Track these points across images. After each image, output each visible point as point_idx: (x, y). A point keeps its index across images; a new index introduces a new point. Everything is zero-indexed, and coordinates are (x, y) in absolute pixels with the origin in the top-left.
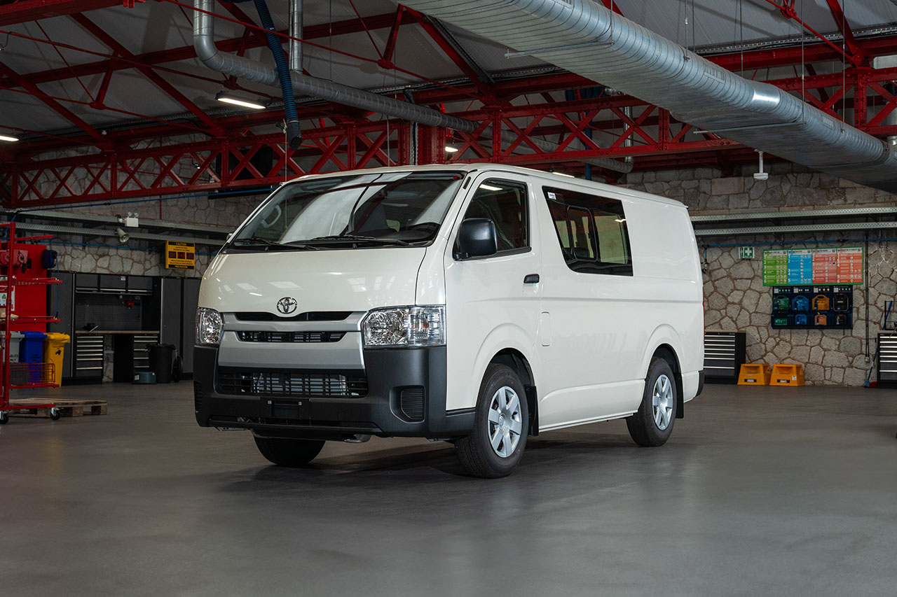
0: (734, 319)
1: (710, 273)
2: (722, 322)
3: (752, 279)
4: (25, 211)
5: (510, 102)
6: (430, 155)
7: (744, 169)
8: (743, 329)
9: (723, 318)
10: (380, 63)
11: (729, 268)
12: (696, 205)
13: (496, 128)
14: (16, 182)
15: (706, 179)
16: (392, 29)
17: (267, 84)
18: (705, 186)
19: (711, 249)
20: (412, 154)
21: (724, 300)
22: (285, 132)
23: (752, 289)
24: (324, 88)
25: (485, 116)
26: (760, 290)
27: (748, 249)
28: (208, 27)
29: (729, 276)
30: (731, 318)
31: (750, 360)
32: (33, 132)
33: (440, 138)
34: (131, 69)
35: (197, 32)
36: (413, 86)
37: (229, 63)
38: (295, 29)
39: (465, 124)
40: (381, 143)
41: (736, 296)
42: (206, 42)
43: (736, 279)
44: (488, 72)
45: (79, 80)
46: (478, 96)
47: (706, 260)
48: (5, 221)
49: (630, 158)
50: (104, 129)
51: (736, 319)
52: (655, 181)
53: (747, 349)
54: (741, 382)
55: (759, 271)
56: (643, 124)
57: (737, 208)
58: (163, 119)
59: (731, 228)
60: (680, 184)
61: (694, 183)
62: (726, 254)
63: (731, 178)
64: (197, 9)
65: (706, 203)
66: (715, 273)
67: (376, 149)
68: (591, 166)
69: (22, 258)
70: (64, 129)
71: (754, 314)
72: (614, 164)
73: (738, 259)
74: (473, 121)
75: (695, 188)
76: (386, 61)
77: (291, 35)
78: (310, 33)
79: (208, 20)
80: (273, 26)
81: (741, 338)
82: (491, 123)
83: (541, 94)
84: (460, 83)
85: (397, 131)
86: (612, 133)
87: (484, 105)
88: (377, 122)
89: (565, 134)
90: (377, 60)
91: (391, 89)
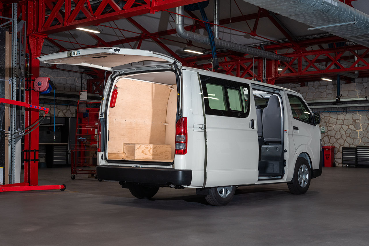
5: (306, 49)
6: (271, 72)
13: (300, 60)
16: (256, 20)
17: (205, 44)
20: (264, 71)
22: (212, 63)
24: (229, 45)
25: (295, 55)
28: (181, 21)
33: (275, 65)
34: (150, 39)
35: (177, 23)
36: (264, 43)
37: (190, 35)
38: (216, 21)
39: (286, 59)
40: (251, 67)
42: (181, 28)
44: (297, 37)
46: (292, 47)
49: (357, 72)
52: (368, 82)
56: (365, 57)
64: (177, 14)
67: (249, 70)
68: (340, 76)
72: (350, 75)
74: (290, 57)
76: (254, 33)
77: (214, 23)
78: (222, 22)
79: (181, 18)
80: (207, 19)
82: (297, 58)
83: (318, 45)
84: (284, 42)
85: (257, 62)
86: (349, 62)
87: (294, 51)
88: (249, 58)
89: (328, 62)
90: (250, 33)
91: (255, 45)
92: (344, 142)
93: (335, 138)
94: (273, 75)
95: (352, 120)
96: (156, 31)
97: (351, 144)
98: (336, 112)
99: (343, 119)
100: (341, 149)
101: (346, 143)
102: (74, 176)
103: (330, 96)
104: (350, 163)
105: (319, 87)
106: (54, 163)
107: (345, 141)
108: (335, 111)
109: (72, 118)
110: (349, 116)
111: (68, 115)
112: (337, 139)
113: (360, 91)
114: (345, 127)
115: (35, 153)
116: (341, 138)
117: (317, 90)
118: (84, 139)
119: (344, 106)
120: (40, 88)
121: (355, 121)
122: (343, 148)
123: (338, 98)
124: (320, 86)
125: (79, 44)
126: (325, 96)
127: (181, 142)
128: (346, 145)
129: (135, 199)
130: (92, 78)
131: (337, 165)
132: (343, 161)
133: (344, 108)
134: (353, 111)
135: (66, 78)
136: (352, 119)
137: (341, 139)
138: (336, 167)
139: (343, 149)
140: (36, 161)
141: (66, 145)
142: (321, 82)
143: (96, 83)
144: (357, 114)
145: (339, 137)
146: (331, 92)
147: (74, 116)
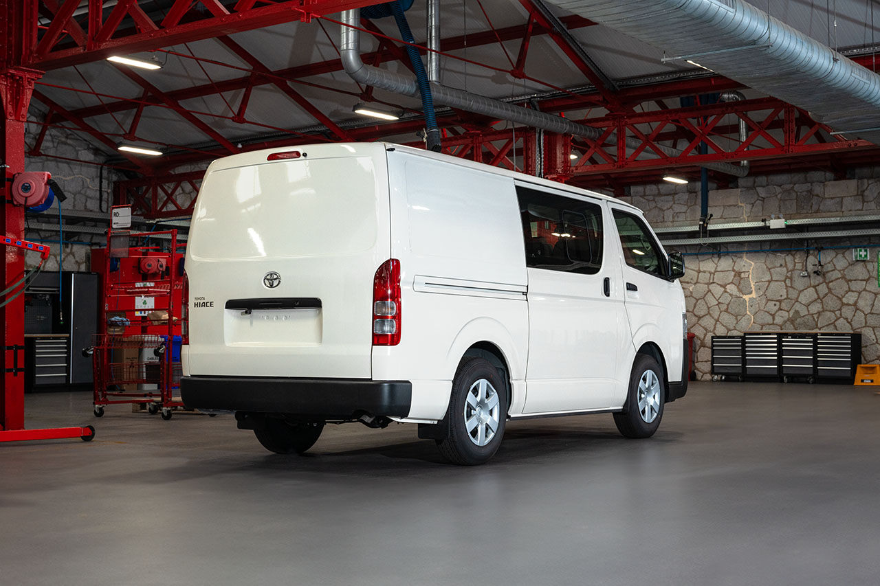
0: (849, 320)
1: (824, 275)
2: (837, 323)
3: (867, 280)
4: (164, 222)
5: (634, 108)
6: (555, 161)
7: (857, 171)
8: (859, 330)
9: (838, 319)
10: (513, 74)
11: (844, 270)
12: (809, 208)
13: (621, 136)
14: (155, 194)
15: (817, 181)
16: (523, 41)
17: (408, 95)
18: (818, 189)
19: (825, 251)
20: (538, 161)
21: (838, 301)
22: (425, 140)
23: (867, 291)
24: (460, 98)
25: (611, 123)
26: (875, 291)
27: (863, 250)
28: (354, 42)
29: (843, 277)
30: (846, 319)
31: (865, 360)
32: (175, 146)
33: (565, 145)
34: (269, 85)
35: (345, 47)
36: (539, 95)
37: (372, 75)
38: (433, 42)
39: (591, 131)
40: (507, 151)
41: (850, 298)
42: (354, 57)
43: (851, 281)
44: (614, 80)
45: (222, 96)
46: (604, 103)
47: (820, 262)
48: (144, 231)
49: (745, 162)
50: (239, 142)
51: (852, 321)
52: (768, 185)
53: (863, 349)
54: (857, 382)
55: (874, 272)
56: (768, 128)
57: (851, 210)
58: (298, 131)
59: (844, 229)
60: (793, 188)
61: (806, 187)
62: (840, 256)
63: (844, 181)
64: (344, 24)
65: (819, 206)
66: (829, 274)
67: (502, 157)
68: (707, 170)
69: (161, 266)
70: (201, 143)
71: (871, 315)
72: (731, 168)
73: (852, 261)
74: (598, 128)
75: (807, 191)
76: (518, 72)
77: (429, 47)
78: (447, 45)
79: (355, 34)
80: (412, 39)
81: (856, 339)
82: (616, 129)
83: (656, 102)
84: (587, 91)
85: (522, 139)
86: (729, 138)
87: (609, 112)
88: (503, 130)
89: (679, 140)
90: (510, 70)
91: (517, 99)
92: (716, 324)
93: (695, 315)
94: (559, 170)
95: (733, 273)
96: (285, 65)
97: (732, 328)
98: (696, 255)
99: (713, 271)
100: (708, 341)
101: (719, 325)
102: (101, 409)
103: (682, 217)
104: (730, 372)
105: (657, 199)
106: (38, 382)
107: (717, 320)
108: (693, 252)
109: (78, 273)
110: (725, 263)
111: (69, 266)
112: (700, 318)
113: (749, 206)
114: (717, 290)
115: (16, 352)
116: (707, 315)
117: (652, 205)
118: (125, 320)
119: (714, 242)
120: (26, 198)
121: (739, 275)
122: (713, 337)
123: (704, 222)
124: (660, 194)
125: (97, 95)
126: (671, 219)
127: (387, 317)
128: (721, 331)
129: (267, 454)
130: (126, 179)
131: (699, 378)
132: (713, 367)
133: (714, 245)
134: (734, 252)
135: (64, 178)
136: (734, 270)
137: (707, 317)
138: (697, 380)
139: (712, 339)
140: (18, 373)
141: (66, 338)
142: (660, 186)
143: (135, 189)
144: (745, 258)
145: (702, 313)
146: (684, 209)
147: (83, 268)
